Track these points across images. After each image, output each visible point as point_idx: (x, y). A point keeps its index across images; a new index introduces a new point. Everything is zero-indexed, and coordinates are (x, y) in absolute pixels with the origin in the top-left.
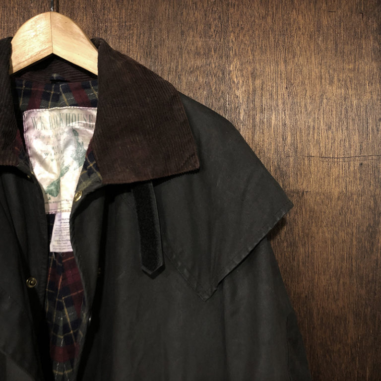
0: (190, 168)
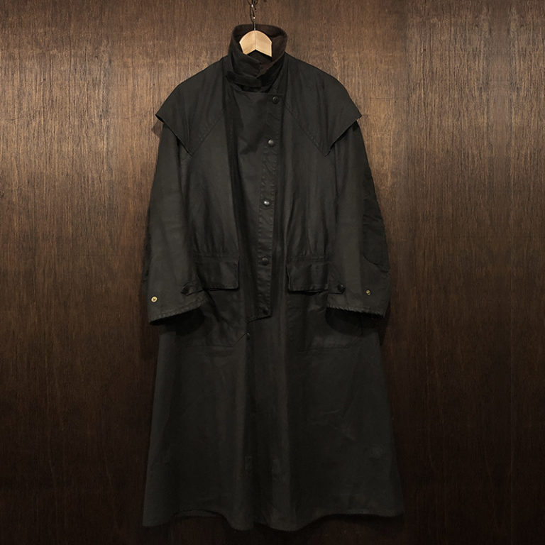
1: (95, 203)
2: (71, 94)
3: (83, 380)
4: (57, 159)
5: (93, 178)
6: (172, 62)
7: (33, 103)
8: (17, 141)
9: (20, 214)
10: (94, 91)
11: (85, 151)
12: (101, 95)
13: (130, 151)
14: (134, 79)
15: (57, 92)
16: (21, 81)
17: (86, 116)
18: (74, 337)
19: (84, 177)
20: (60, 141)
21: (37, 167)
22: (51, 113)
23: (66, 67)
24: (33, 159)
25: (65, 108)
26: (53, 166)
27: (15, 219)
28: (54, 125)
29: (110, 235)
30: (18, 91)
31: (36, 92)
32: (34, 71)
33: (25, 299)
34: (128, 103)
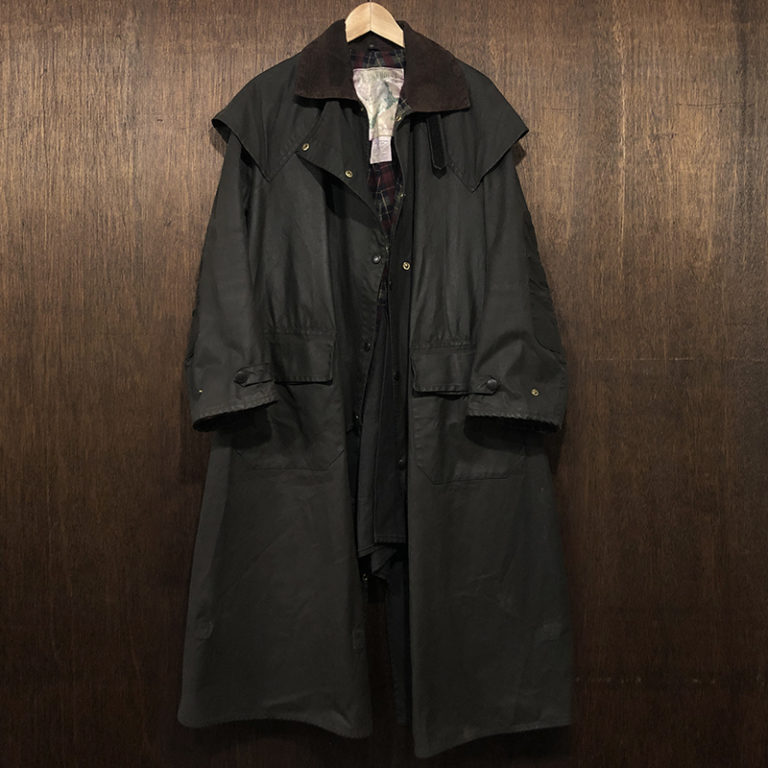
0: (463, 107)
1: (117, 256)
2: (83, 92)
3: (99, 522)
4: (63, 189)
5: (113, 218)
6: (251, 47)
7: (30, 105)
8: (7, 163)
9: (11, 271)
10: (116, 88)
11: (103, 178)
12: (125, 95)
13: (186, 177)
14: (194, 70)
15: (62, 88)
16: (12, 73)
17: (105, 126)
18: (87, 457)
19: (101, 217)
20: (67, 163)
21: (35, 202)
22: (55, 121)
23: (76, 51)
24: (29, 190)
25: (75, 112)
26: (57, 200)
27: (4, 280)
28: (58, 138)
29: (138, 304)
30: (8, 88)
31: (34, 88)
32: (30, 57)
33: (18, 400)
34: (185, 104)
